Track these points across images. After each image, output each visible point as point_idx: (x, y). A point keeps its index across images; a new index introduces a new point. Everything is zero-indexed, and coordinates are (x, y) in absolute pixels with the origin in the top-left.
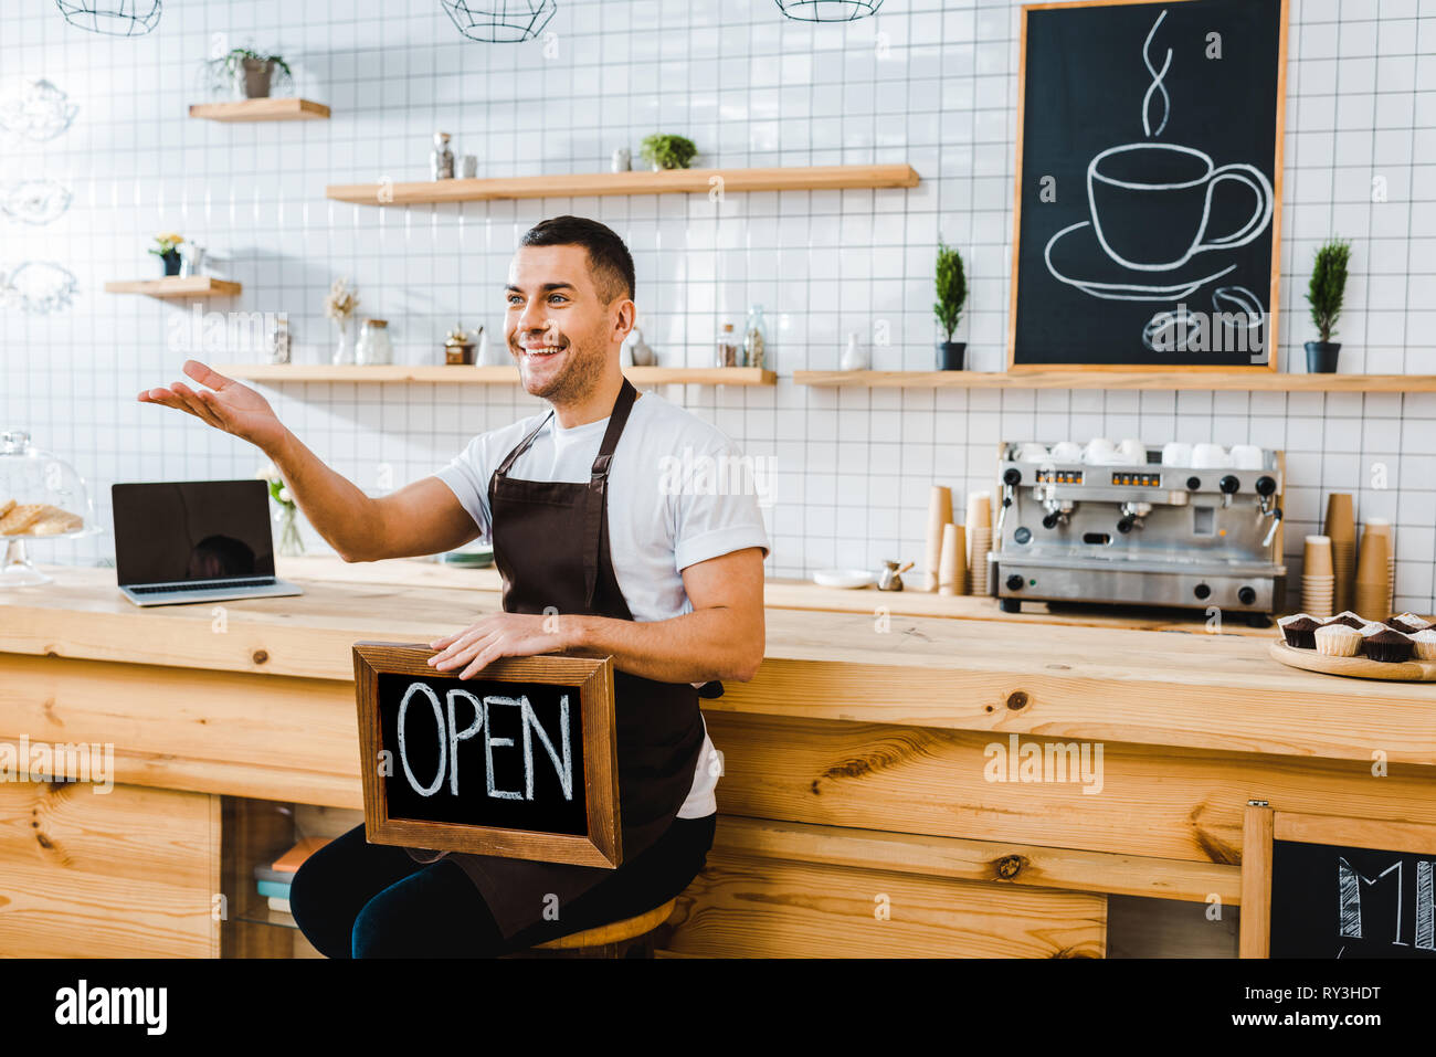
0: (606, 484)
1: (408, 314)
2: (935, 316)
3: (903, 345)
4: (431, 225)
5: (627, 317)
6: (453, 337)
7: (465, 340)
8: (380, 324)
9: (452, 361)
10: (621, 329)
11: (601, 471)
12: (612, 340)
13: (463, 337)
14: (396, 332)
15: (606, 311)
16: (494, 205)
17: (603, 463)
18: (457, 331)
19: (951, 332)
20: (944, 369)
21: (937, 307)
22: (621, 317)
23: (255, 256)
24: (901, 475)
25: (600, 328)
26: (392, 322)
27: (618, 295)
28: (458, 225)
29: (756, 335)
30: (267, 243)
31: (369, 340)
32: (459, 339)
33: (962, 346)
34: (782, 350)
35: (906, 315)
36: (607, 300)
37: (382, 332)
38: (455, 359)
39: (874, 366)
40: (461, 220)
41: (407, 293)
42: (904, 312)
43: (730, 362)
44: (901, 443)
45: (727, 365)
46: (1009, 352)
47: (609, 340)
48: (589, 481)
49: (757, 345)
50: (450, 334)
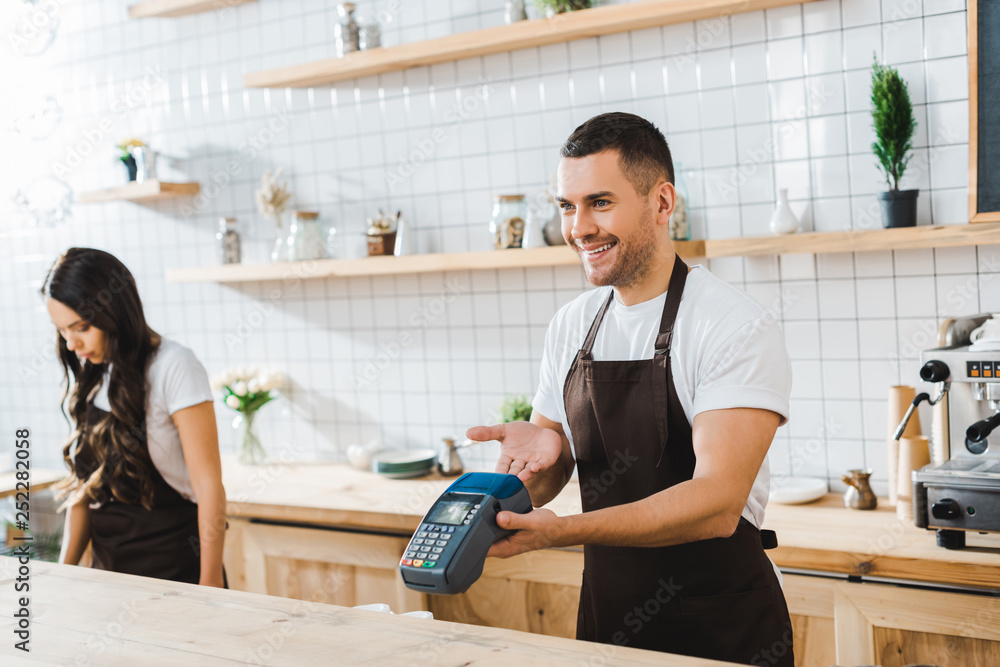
0: (669, 359)
1: (342, 201)
2: (876, 159)
3: (850, 196)
4: (354, 103)
5: (668, 197)
6: (374, 225)
7: (387, 227)
8: (310, 216)
9: (374, 252)
10: (664, 211)
11: (664, 347)
12: (658, 223)
13: (384, 224)
14: (330, 222)
15: (647, 201)
16: (411, 74)
17: (664, 339)
18: (378, 217)
19: (896, 177)
20: (888, 227)
21: (876, 146)
22: (663, 199)
23: (208, 153)
24: (859, 360)
25: (644, 217)
26: (324, 213)
27: (655, 182)
28: (378, 100)
30: (219, 138)
31: (298, 235)
32: (380, 226)
33: (912, 195)
34: (711, 214)
35: (850, 158)
36: (645, 191)
37: (312, 225)
38: (375, 249)
39: (817, 226)
40: (381, 93)
41: (340, 178)
42: (848, 155)
44: (857, 319)
46: (970, 197)
47: (654, 224)
48: (652, 358)
50: (370, 221)
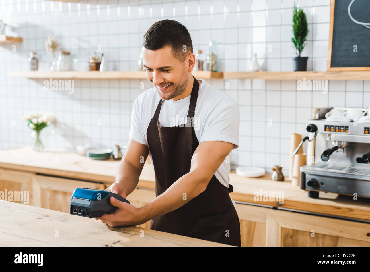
1: (80, 49)
2: (293, 44)
3: (281, 58)
4: (87, 10)
6: (92, 59)
7: (97, 60)
8: (67, 54)
9: (92, 69)
13: (96, 58)
14: (75, 56)
18: (94, 56)
19: (300, 51)
20: (296, 71)
21: (293, 39)
22: (190, 61)
23: (27, 26)
24: (281, 122)
26: (73, 52)
28: (97, 9)
29: (213, 55)
31: (62, 61)
33: (306, 59)
34: (227, 63)
35: (282, 43)
37: (67, 57)
39: (268, 69)
41: (80, 39)
43: (201, 68)
44: (281, 107)
45: (199, 70)
46: (328, 61)
49: (213, 60)
50: (91, 57)
